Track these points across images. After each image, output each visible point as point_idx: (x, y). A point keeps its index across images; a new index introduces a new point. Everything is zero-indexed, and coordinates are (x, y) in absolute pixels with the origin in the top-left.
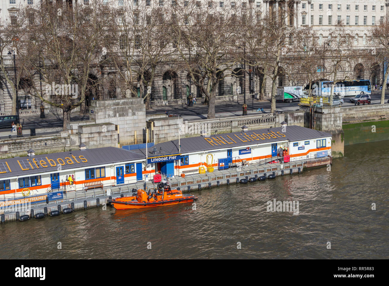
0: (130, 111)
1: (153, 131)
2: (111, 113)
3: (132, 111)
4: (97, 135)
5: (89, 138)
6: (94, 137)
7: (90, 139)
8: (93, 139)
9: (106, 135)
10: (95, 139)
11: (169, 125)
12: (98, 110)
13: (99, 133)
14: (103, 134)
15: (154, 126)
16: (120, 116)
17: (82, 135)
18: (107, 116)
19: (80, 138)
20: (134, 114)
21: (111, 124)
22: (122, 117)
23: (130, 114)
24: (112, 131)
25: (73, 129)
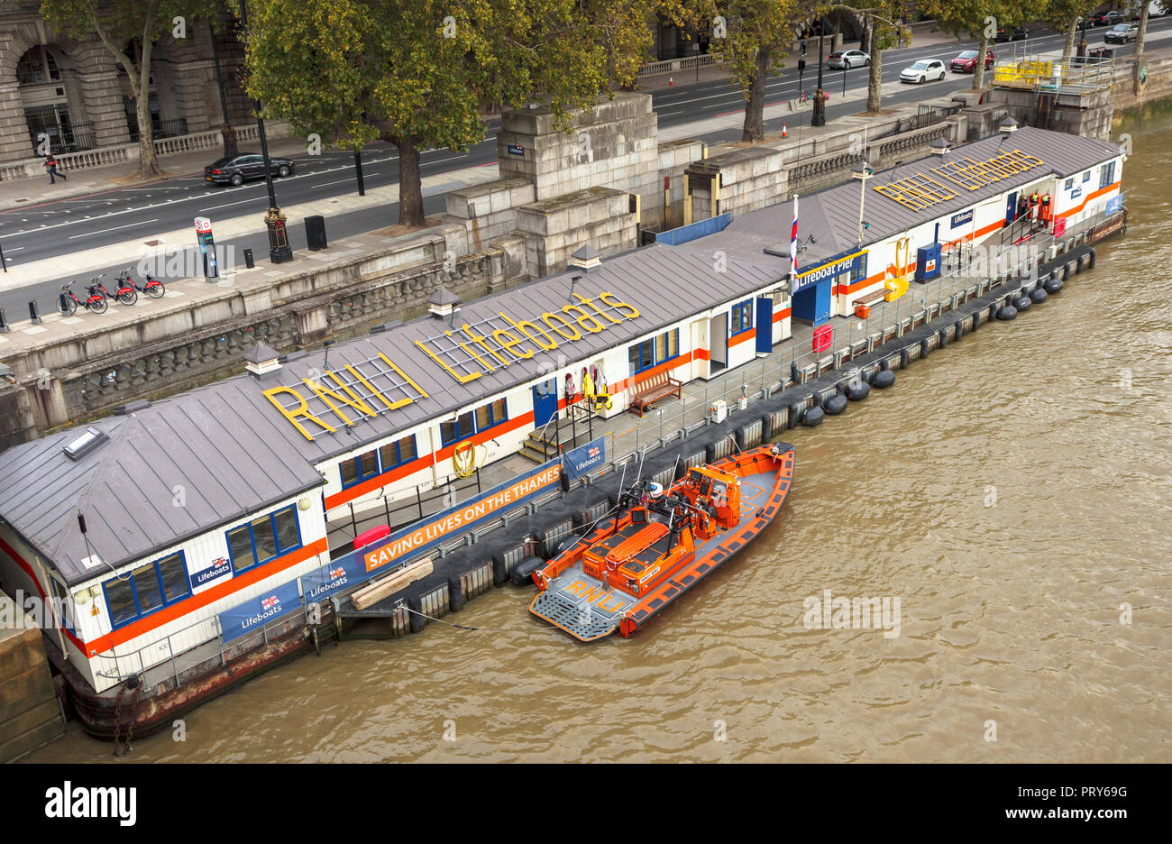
0: (622, 138)
1: (718, 201)
2: (575, 150)
3: (626, 139)
4: (585, 235)
5: (565, 248)
6: (577, 244)
9: (609, 231)
11: (753, 179)
12: (540, 145)
13: (591, 227)
14: (599, 232)
15: (721, 187)
16: (596, 158)
17: (546, 240)
18: (565, 163)
19: (538, 251)
20: (630, 148)
21: (617, 193)
22: (601, 162)
23: (621, 150)
24: (622, 216)
25: (478, 214)
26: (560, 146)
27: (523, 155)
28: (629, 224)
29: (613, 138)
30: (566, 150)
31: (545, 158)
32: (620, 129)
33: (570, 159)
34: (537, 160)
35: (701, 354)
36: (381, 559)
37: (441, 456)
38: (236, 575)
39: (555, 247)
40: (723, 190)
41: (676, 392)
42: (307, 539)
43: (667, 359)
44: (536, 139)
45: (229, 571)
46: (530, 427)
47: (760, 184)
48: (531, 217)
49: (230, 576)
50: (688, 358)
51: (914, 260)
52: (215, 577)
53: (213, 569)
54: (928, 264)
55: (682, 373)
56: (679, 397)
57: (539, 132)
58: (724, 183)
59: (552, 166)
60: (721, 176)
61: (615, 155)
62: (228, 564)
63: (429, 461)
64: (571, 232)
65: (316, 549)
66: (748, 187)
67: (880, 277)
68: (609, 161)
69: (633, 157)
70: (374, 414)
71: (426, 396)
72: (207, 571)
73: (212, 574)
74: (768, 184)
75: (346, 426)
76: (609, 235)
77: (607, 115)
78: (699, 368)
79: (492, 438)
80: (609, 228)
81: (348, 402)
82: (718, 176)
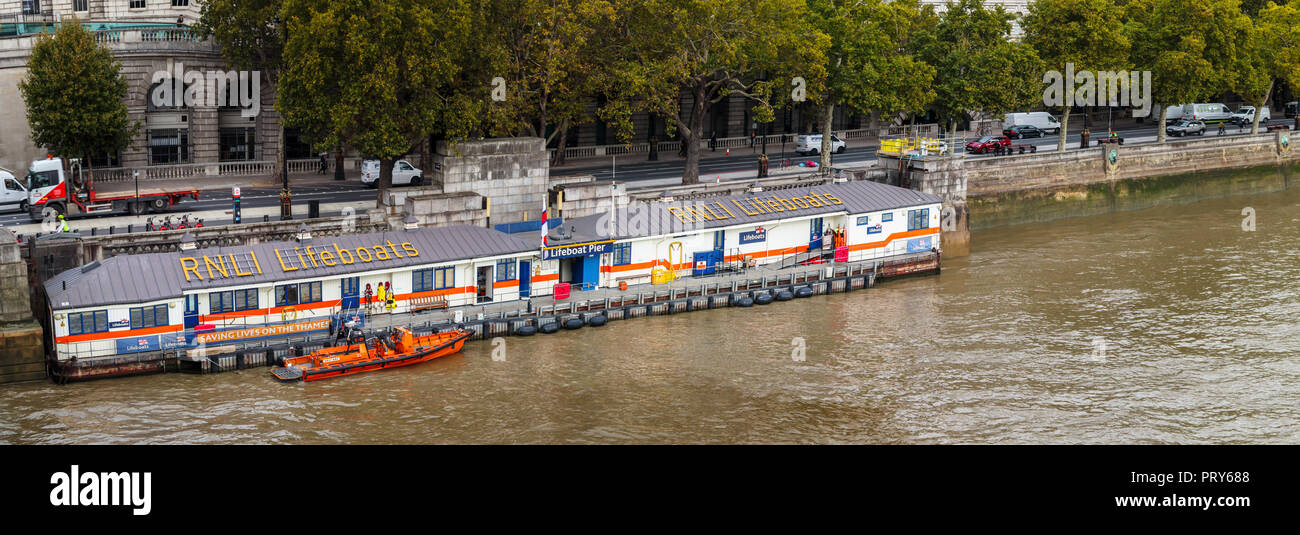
0: (517, 166)
1: (560, 211)
2: (477, 170)
3: (521, 167)
5: (426, 225)
6: (434, 223)
7: (429, 227)
12: (448, 162)
13: (448, 214)
15: (564, 201)
16: (494, 177)
18: (467, 178)
20: (524, 174)
21: (473, 195)
22: (499, 180)
23: (516, 174)
26: (465, 165)
27: (440, 169)
28: (480, 216)
29: (509, 166)
30: (469, 169)
31: (452, 171)
32: (516, 160)
33: (472, 176)
34: (445, 173)
40: (566, 203)
44: (446, 158)
47: (602, 202)
57: (449, 154)
59: (457, 178)
60: (564, 194)
61: (511, 177)
64: (432, 215)
66: (590, 204)
68: (505, 181)
69: (527, 181)
77: (505, 149)
82: (560, 193)
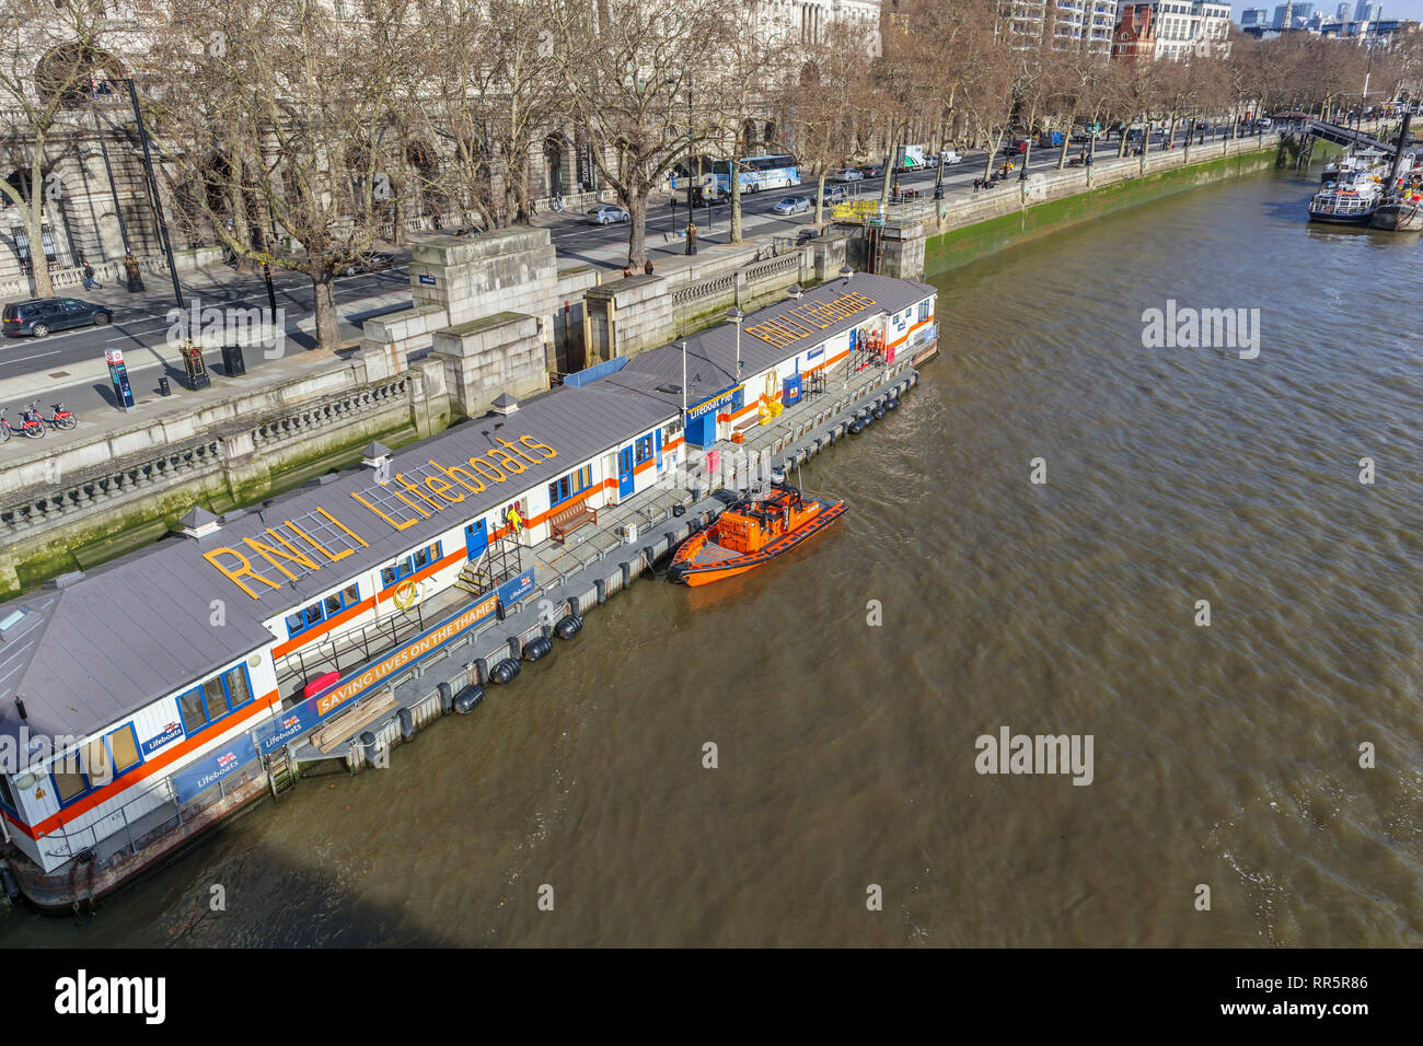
0: (524, 268)
1: (614, 322)
2: (483, 279)
3: (529, 268)
4: (497, 356)
5: (480, 368)
6: (492, 364)
7: (484, 370)
8: (490, 369)
9: (519, 352)
10: (495, 368)
11: (643, 302)
12: (451, 275)
13: (503, 348)
14: (511, 352)
15: (616, 309)
16: (503, 286)
17: (463, 361)
18: (474, 290)
19: (456, 371)
20: (533, 277)
21: (526, 317)
22: (508, 289)
23: (525, 278)
24: (530, 337)
25: (395, 340)
26: (469, 276)
27: (434, 284)
28: (537, 345)
29: (517, 269)
30: (474, 279)
31: (456, 285)
32: (523, 259)
33: (479, 287)
34: (449, 288)
35: (611, 483)
36: (333, 702)
37: (383, 596)
38: (188, 738)
39: (470, 367)
40: (618, 312)
41: (592, 518)
42: (259, 692)
43: (582, 489)
44: (447, 269)
45: (182, 734)
46: (463, 562)
47: (649, 305)
48: (447, 341)
49: (182, 738)
50: (600, 487)
51: (781, 389)
52: (167, 741)
53: (164, 734)
54: (792, 391)
55: (595, 502)
56: (595, 522)
57: (449, 263)
58: (619, 306)
59: (463, 293)
60: (615, 300)
61: (520, 283)
62: (180, 727)
63: (372, 603)
64: (485, 353)
65: (269, 700)
66: (639, 309)
67: (755, 405)
68: (515, 288)
69: (536, 284)
70: (318, 568)
71: (367, 545)
72: (159, 737)
73: (163, 739)
74: (656, 306)
75: (291, 582)
76: (519, 355)
77: (510, 248)
78: (609, 494)
79: (429, 575)
80: (521, 348)
81: (291, 558)
82: (613, 300)
